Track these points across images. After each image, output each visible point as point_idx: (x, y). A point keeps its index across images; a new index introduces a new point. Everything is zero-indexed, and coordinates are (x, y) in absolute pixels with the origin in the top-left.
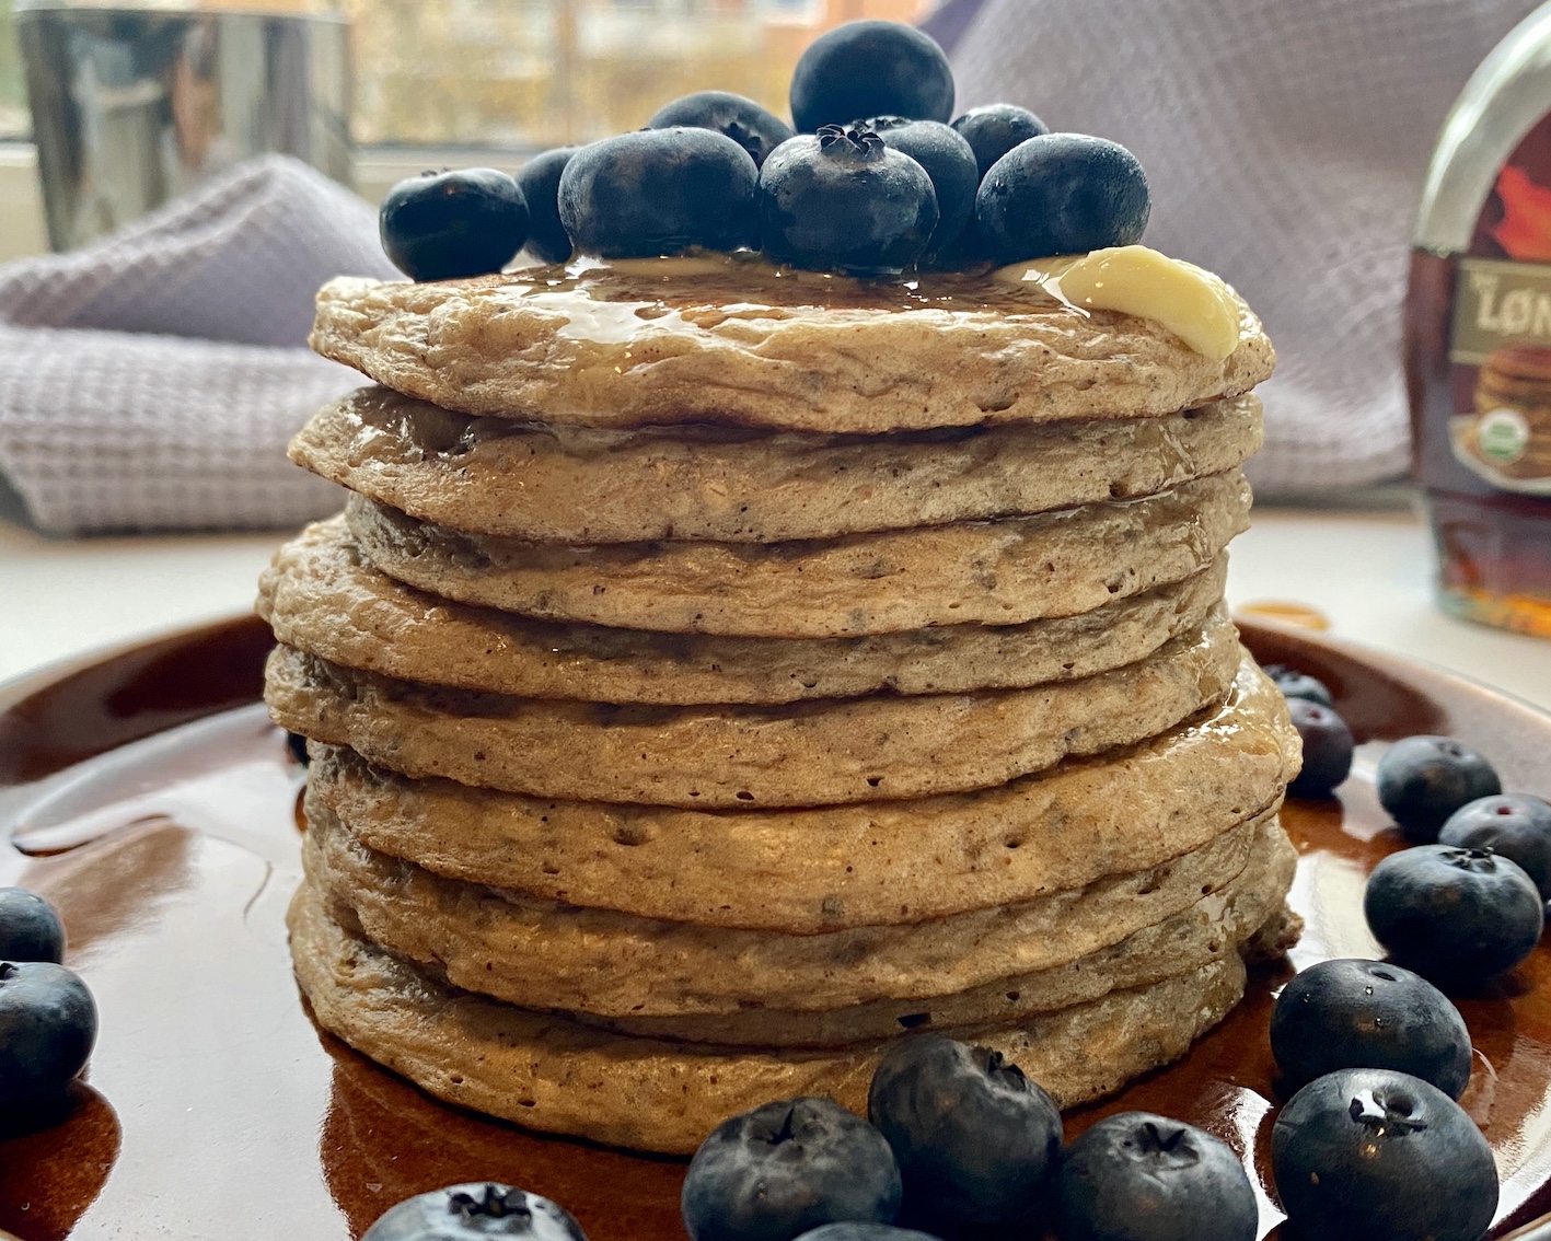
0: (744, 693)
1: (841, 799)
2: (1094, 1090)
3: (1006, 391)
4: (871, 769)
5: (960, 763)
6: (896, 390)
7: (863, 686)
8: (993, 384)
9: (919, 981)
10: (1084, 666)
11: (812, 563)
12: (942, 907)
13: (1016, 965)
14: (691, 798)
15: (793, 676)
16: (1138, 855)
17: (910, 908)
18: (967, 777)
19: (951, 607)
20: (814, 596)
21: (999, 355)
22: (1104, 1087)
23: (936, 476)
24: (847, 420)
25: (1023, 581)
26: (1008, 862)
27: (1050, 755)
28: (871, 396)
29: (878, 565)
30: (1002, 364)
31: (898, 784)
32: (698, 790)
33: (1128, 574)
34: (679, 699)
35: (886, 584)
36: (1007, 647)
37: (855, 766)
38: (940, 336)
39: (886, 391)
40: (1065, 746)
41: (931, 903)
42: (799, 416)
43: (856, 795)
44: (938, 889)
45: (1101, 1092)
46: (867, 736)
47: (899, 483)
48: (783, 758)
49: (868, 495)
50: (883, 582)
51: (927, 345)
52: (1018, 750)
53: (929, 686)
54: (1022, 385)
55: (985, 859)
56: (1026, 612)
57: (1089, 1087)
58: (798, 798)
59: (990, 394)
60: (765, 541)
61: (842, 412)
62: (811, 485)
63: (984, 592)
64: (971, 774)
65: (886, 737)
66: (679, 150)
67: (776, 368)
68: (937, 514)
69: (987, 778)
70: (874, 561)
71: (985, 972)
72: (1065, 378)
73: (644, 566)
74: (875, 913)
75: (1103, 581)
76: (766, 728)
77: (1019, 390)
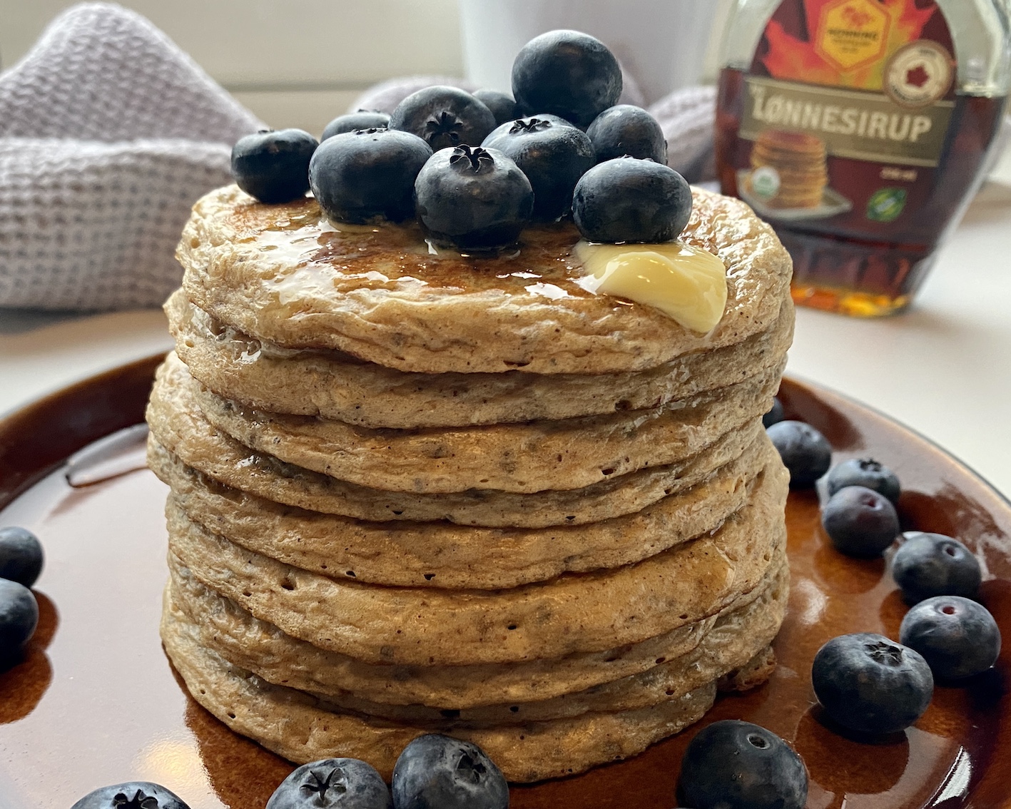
0: (357, 512)
1: (406, 584)
2: (563, 771)
3: (526, 354)
4: (430, 568)
5: (486, 572)
6: (450, 349)
7: (433, 517)
8: (517, 350)
9: (442, 698)
10: (582, 517)
11: (400, 444)
12: (455, 661)
13: (507, 698)
14: (321, 569)
15: (388, 507)
16: (595, 643)
17: (436, 659)
18: (490, 580)
19: (482, 481)
20: (394, 466)
21: (523, 331)
22: (570, 770)
23: (485, 396)
24: (416, 365)
25: (536, 468)
26: (505, 638)
27: (550, 571)
28: (436, 351)
29: (440, 449)
30: (524, 338)
31: (443, 580)
32: (326, 564)
33: (623, 460)
34: (321, 510)
35: (441, 464)
36: (527, 503)
37: (417, 564)
38: (487, 315)
39: (444, 349)
40: (564, 566)
41: (449, 658)
42: (387, 361)
43: (417, 583)
44: (455, 649)
45: (568, 773)
46: (429, 548)
47: (457, 400)
48: (379, 554)
49: (434, 407)
50: (439, 462)
51: (477, 320)
52: (527, 567)
53: (474, 522)
54: (536, 351)
55: (490, 634)
56: (536, 486)
57: (559, 770)
58: (381, 579)
59: (515, 356)
60: (371, 427)
61: (413, 360)
62: (397, 398)
63: (504, 474)
64: (492, 580)
65: (440, 551)
66: (369, 154)
67: (374, 329)
68: (483, 420)
69: (503, 582)
70: (437, 447)
71: (485, 699)
72: (567, 349)
73: (303, 430)
74: (413, 659)
75: (600, 467)
76: (372, 534)
77: (533, 354)
